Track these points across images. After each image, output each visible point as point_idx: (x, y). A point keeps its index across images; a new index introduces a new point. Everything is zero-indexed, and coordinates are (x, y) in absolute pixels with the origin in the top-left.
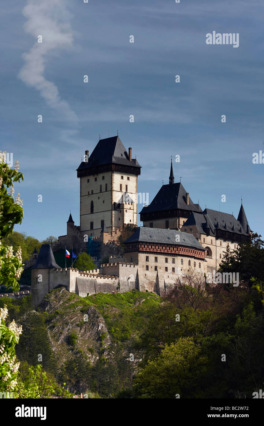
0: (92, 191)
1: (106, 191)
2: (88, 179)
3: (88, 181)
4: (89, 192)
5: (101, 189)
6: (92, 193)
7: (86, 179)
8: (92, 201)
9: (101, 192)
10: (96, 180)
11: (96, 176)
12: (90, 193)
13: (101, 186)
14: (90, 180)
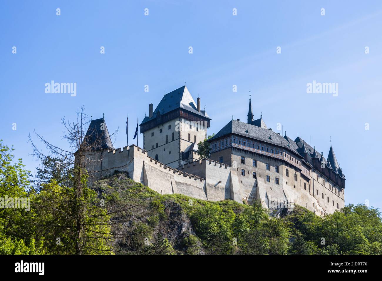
0: (157, 144)
1: (173, 140)
2: (153, 132)
3: (153, 134)
4: (153, 146)
5: (167, 140)
6: (157, 146)
7: (150, 132)
8: (157, 154)
9: (167, 143)
10: (161, 131)
11: (161, 127)
12: (155, 147)
13: (167, 136)
14: (154, 133)
